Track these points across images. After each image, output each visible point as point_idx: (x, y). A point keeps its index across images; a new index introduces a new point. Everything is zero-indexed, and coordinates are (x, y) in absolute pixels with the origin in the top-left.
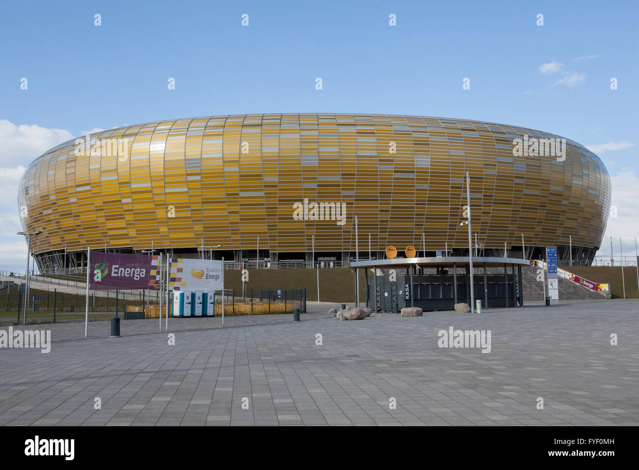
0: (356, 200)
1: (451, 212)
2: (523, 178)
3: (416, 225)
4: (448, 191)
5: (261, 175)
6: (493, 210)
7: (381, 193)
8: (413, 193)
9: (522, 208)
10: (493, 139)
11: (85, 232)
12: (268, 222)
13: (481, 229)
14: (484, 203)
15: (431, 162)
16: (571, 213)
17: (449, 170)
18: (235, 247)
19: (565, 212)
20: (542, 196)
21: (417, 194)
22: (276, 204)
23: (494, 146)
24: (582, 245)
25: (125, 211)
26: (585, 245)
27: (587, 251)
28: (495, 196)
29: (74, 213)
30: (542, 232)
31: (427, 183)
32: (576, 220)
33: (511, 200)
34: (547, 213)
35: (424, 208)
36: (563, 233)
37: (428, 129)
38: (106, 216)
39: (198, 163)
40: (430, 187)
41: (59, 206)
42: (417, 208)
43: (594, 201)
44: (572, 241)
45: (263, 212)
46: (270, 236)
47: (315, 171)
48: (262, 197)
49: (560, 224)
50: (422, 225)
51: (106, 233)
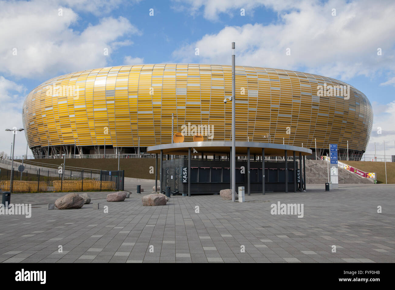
0: (210, 117)
1: (271, 126)
2: (318, 105)
3: (248, 133)
4: (270, 112)
5: (151, 101)
6: (298, 125)
7: (226, 113)
8: (247, 113)
9: (317, 124)
10: (299, 81)
11: (50, 135)
12: (156, 130)
13: (290, 137)
14: (292, 120)
15: (259, 94)
16: (348, 129)
17: (270, 99)
18: (135, 145)
19: (344, 128)
20: (329, 117)
21: (249, 114)
22: (160, 119)
23: (300, 85)
24: (354, 149)
25: (71, 122)
26: (357, 149)
27: (358, 153)
28: (300, 116)
29: (44, 124)
30: (329, 140)
31: (256, 107)
32: (351, 133)
33: (310, 119)
34: (333, 128)
35: (254, 123)
36: (343, 141)
37: (257, 74)
38: (61, 125)
39: (113, 93)
40: (258, 109)
41: (37, 119)
42: (249, 123)
43: (362, 122)
44: (349, 146)
45: (151, 123)
46: (156, 139)
47: (185, 98)
48: (151, 114)
49: (341, 135)
50: (252, 134)
51: (61, 135)
